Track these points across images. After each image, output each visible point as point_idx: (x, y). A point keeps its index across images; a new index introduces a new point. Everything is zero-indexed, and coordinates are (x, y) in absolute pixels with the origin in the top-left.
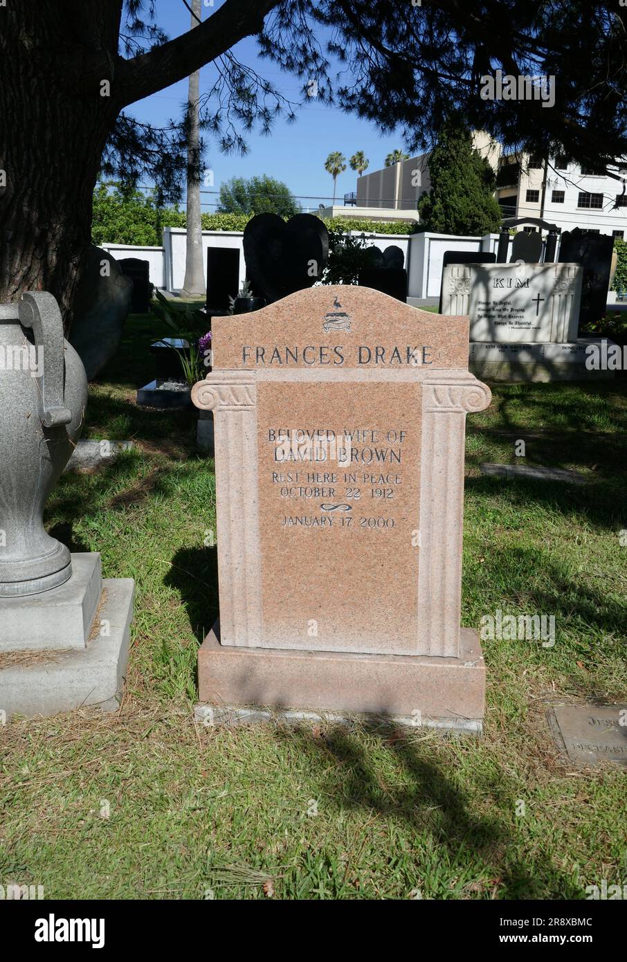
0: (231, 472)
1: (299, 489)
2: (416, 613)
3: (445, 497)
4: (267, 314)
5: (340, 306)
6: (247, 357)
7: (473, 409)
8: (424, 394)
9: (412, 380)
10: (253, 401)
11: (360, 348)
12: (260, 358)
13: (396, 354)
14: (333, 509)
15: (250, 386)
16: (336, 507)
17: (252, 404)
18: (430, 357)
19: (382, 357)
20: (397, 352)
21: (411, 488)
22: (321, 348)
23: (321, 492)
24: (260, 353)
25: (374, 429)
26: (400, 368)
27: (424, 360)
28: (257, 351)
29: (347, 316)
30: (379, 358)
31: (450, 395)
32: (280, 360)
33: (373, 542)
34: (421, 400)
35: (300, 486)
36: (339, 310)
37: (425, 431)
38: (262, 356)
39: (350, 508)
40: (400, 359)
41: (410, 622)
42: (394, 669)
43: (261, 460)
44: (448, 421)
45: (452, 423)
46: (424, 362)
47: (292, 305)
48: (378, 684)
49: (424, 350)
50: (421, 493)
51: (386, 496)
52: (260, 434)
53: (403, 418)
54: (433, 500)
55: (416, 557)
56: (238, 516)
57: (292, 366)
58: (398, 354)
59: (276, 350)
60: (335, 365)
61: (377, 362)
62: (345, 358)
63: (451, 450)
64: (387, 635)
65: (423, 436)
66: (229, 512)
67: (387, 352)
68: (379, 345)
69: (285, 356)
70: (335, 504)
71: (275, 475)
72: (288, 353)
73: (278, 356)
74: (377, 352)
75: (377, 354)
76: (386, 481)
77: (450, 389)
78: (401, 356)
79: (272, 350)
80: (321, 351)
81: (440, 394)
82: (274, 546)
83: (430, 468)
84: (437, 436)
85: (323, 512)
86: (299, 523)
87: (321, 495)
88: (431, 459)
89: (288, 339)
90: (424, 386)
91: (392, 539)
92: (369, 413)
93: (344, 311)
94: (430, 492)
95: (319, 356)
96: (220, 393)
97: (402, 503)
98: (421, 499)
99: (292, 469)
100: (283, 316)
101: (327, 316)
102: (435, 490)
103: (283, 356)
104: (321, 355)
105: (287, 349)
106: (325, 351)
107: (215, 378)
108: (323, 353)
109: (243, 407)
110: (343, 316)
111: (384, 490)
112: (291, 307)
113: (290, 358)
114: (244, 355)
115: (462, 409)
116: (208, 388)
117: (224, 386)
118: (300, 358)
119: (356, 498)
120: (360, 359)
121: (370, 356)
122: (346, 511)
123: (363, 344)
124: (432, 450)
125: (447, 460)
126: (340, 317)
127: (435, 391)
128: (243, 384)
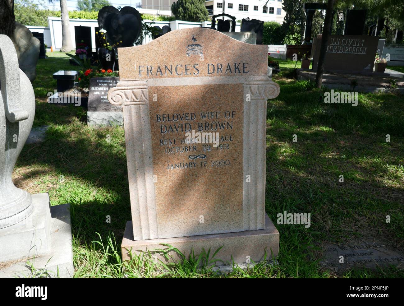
0: (135, 141)
1: (176, 148)
2: (242, 209)
3: (257, 146)
4: (153, 46)
5: (196, 40)
6: (141, 72)
7: (271, 97)
8: (244, 90)
9: (238, 82)
10: (146, 99)
11: (209, 65)
12: (149, 72)
13: (228, 68)
14: (196, 157)
15: (144, 89)
16: (198, 156)
17: (146, 100)
18: (247, 69)
19: (221, 70)
20: (229, 66)
21: (239, 142)
22: (186, 65)
23: (188, 149)
24: (150, 69)
25: (218, 111)
26: (231, 75)
27: (244, 71)
28: (148, 68)
29: (200, 46)
30: (219, 70)
31: (258, 90)
32: (162, 73)
33: (218, 174)
34: (243, 93)
35: (176, 146)
36: (196, 43)
37: (245, 111)
38: (151, 71)
39: (205, 156)
40: (231, 71)
41: (239, 214)
42: (233, 241)
43: (153, 133)
44: (257, 104)
45: (260, 105)
46: (244, 72)
47: (167, 40)
48: (224, 249)
49: (244, 65)
50: (244, 145)
51: (225, 148)
52: (152, 118)
53: (233, 104)
54: (250, 148)
55: (242, 180)
56: (140, 166)
57: (169, 77)
58: (230, 67)
59: (159, 67)
60: (194, 75)
61: (218, 73)
62: (200, 71)
63: (259, 121)
64: (227, 223)
65: (245, 113)
66: (135, 164)
67: (223, 66)
68: (219, 62)
69: (165, 70)
70: (197, 155)
71: (162, 141)
72: (167, 69)
73: (161, 71)
74: (218, 67)
75: (218, 68)
76: (224, 140)
77: (258, 87)
78: (231, 69)
79: (157, 68)
80: (186, 67)
81: (253, 89)
82: (163, 181)
83: (248, 131)
84: (251, 113)
85: (190, 160)
86: (177, 167)
87: (189, 150)
88: (248, 126)
89: (166, 61)
90: (244, 86)
91: (229, 171)
92: (215, 102)
93: (199, 43)
94: (249, 144)
95: (185, 70)
96: (126, 95)
97: (234, 151)
98: (244, 148)
99: (172, 137)
100: (163, 47)
101: (189, 46)
102: (251, 143)
103: (163, 71)
104: (186, 69)
105: (166, 66)
106: (188, 67)
107: (122, 86)
108: (187, 68)
109: (140, 102)
110: (198, 46)
111: (224, 145)
112: (167, 41)
113: (168, 72)
114: (140, 71)
115: (265, 97)
116: (118, 92)
117: (128, 90)
118: (174, 72)
119: (208, 151)
120: (209, 71)
121: (214, 70)
122: (203, 158)
123: (210, 62)
124: (249, 122)
125: (257, 126)
126: (196, 47)
127: (250, 88)
128: (140, 89)
